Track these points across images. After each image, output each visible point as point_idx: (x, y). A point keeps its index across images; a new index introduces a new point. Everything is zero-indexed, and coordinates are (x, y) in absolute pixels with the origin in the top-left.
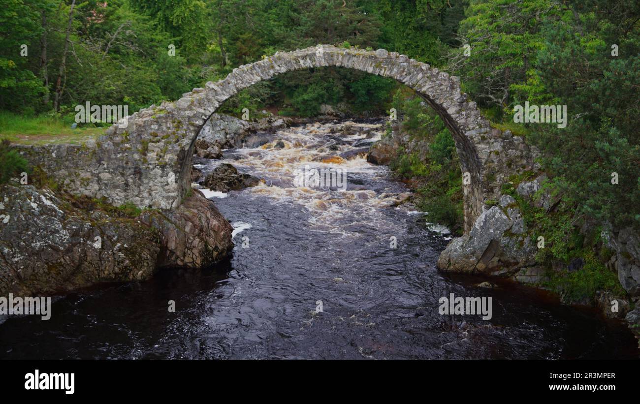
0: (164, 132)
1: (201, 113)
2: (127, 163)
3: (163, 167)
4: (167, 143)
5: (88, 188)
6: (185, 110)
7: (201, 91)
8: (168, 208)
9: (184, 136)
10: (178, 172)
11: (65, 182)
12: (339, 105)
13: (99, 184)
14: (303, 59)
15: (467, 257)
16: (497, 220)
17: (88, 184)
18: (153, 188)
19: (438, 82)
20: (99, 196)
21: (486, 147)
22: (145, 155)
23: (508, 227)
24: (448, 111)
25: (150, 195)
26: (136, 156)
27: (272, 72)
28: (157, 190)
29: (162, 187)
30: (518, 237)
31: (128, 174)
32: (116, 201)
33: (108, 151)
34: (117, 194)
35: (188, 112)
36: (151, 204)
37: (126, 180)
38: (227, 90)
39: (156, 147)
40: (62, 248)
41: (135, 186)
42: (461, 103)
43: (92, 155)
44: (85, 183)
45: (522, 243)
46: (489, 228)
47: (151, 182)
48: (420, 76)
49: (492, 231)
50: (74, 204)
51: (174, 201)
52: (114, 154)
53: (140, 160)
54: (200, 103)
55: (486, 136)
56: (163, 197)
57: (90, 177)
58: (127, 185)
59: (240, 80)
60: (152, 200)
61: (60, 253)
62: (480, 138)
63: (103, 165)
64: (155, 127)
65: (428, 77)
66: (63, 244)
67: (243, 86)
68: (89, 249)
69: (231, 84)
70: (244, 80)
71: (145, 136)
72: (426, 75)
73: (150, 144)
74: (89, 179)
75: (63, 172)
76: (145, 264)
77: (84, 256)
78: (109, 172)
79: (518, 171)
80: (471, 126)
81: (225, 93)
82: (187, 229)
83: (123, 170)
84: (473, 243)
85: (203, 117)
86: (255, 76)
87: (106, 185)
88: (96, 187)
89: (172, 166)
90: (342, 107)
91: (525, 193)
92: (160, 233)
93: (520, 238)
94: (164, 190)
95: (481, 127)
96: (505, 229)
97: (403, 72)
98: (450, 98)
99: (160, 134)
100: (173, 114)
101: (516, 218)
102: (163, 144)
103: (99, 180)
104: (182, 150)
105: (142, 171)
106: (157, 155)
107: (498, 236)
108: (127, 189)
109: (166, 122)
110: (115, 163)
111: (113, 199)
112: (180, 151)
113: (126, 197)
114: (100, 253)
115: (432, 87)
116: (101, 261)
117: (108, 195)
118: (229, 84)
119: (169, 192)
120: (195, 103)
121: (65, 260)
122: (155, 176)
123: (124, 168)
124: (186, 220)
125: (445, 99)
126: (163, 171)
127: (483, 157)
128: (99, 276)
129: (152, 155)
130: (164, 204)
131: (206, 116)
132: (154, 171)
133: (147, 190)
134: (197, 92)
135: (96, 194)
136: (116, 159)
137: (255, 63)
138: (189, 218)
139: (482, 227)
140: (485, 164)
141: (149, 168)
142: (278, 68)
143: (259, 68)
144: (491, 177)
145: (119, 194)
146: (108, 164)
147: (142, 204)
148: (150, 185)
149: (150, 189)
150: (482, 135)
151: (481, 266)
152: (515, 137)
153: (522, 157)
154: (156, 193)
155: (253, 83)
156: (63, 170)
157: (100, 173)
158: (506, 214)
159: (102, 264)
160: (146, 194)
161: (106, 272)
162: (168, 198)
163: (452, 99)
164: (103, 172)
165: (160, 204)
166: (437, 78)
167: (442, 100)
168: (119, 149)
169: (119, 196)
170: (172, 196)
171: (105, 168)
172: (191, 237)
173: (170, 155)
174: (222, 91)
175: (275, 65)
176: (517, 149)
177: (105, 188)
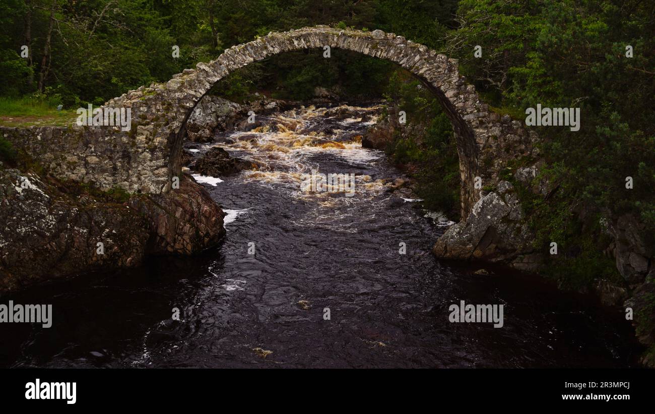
0: (153, 114)
1: (192, 95)
2: (115, 146)
3: (152, 150)
4: (156, 126)
5: (75, 172)
6: (175, 91)
7: (191, 73)
8: (158, 192)
9: (174, 119)
10: (168, 156)
11: (51, 166)
12: (334, 88)
13: (86, 168)
14: (297, 40)
15: (465, 244)
16: (494, 206)
17: (74, 168)
18: (142, 172)
19: (435, 64)
20: (86, 181)
21: (483, 131)
22: (134, 138)
23: (506, 214)
24: (446, 94)
25: (139, 179)
26: (125, 139)
27: (265, 52)
28: (146, 174)
29: (152, 171)
30: (515, 224)
31: (116, 157)
32: (104, 185)
33: (95, 134)
34: (105, 179)
35: (179, 94)
36: (140, 188)
37: (115, 164)
38: (219, 71)
39: (145, 130)
40: (48, 234)
41: (124, 170)
42: (459, 87)
43: (79, 138)
44: (72, 167)
45: (519, 230)
46: (486, 215)
47: (140, 166)
48: (417, 58)
49: (489, 217)
50: (60, 189)
51: (164, 186)
52: (102, 137)
53: (128, 143)
54: (191, 85)
55: (484, 120)
56: (153, 181)
57: (77, 161)
58: (115, 168)
59: (232, 60)
60: (141, 184)
61: (46, 239)
62: (478, 122)
64: (144, 109)
65: (425, 59)
66: (49, 230)
67: (235, 67)
68: (76, 234)
69: (223, 65)
70: (237, 61)
71: (134, 119)
72: (423, 57)
73: (139, 127)
74: (76, 163)
75: (48, 155)
76: (134, 250)
77: (71, 242)
78: (96, 156)
79: (516, 157)
80: (469, 110)
81: (216, 74)
82: (178, 215)
83: (111, 154)
84: (470, 230)
85: (194, 99)
86: (247, 56)
87: (94, 169)
88: (83, 171)
89: (162, 149)
90: (337, 89)
91: (523, 179)
92: (149, 219)
93: (518, 225)
94: (154, 174)
95: (479, 111)
96: (503, 215)
97: (400, 53)
98: (448, 80)
99: (150, 117)
100: (162, 96)
101: (514, 204)
102: (152, 127)
103: (86, 164)
104: (172, 133)
105: (131, 155)
106: (146, 138)
107: (495, 223)
108: (116, 174)
109: (156, 105)
110: (102, 146)
111: (100, 183)
112: (170, 134)
113: (115, 181)
114: (88, 239)
115: (430, 70)
116: (88, 247)
117: (95, 179)
118: (221, 65)
119: (159, 177)
120: (185, 84)
121: (51, 246)
122: (144, 160)
123: (112, 152)
124: (176, 206)
125: (443, 82)
126: (152, 154)
127: (481, 142)
128: (86, 262)
129: (141, 138)
130: (153, 188)
131: (196, 98)
132: (143, 154)
133: (136, 175)
134: (188, 73)
135: (83, 178)
136: (104, 142)
137: (247, 44)
138: (179, 203)
139: (479, 214)
140: (483, 148)
141: (138, 151)
142: (271, 49)
143: (252, 48)
144: (489, 162)
145: (107, 178)
146: (95, 148)
147: (130, 189)
148: (139, 169)
149: (139, 173)
150: (480, 119)
151: (478, 253)
152: (514, 122)
153: (520, 142)
154: (146, 178)
155: (245, 64)
156: (49, 153)
157: (87, 156)
158: (504, 200)
159: (89, 251)
160: (134, 179)
161: (94, 259)
162: (158, 183)
163: (450, 82)
164: (90, 156)
165: (150, 189)
166: (434, 60)
167: (440, 83)
168: (107, 132)
169: (107, 180)
170: (162, 181)
171: (92, 151)
172: (181, 223)
173: (160, 138)
174: (213, 72)
175: (268, 46)
176: (515, 134)
177: (93, 172)
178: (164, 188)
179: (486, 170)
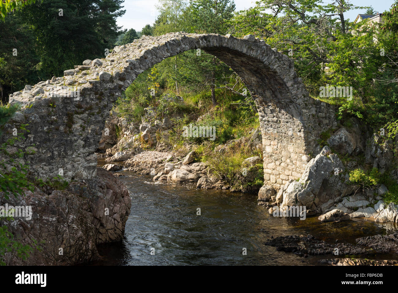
0: (87, 103)
1: (121, 85)
4: (89, 115)
6: (107, 82)
8: (89, 177)
13: (25, 158)
14: (201, 40)
15: (309, 194)
16: (325, 164)
18: (76, 159)
19: (282, 62)
21: (307, 111)
22: (70, 127)
24: (287, 84)
25: (73, 166)
26: (62, 128)
27: (179, 49)
28: (79, 161)
29: (84, 157)
31: (54, 146)
32: (41, 175)
33: (35, 123)
34: (43, 168)
35: (110, 84)
36: (74, 175)
38: (144, 64)
39: (81, 118)
41: (60, 158)
42: (294, 79)
46: (320, 171)
47: (75, 153)
48: (273, 57)
49: (323, 172)
51: (93, 171)
53: (65, 132)
54: (120, 76)
55: (307, 103)
56: (85, 167)
59: (155, 55)
60: (75, 171)
62: (304, 104)
63: (30, 138)
65: (277, 58)
67: (157, 60)
70: (158, 55)
71: (71, 108)
73: (75, 116)
74: (15, 154)
78: (35, 146)
79: (324, 129)
80: (299, 96)
81: (142, 66)
86: (166, 52)
87: (32, 159)
88: (22, 162)
91: (337, 143)
92: (91, 203)
93: (342, 176)
94: (86, 161)
95: (304, 97)
97: (264, 53)
98: (288, 74)
99: (84, 106)
100: (96, 86)
101: (337, 161)
102: (86, 115)
103: (25, 155)
106: (81, 126)
107: (327, 176)
108: (52, 163)
109: (90, 95)
110: (41, 136)
111: (38, 173)
113: (51, 170)
115: (278, 66)
117: (34, 169)
118: (146, 58)
119: (90, 162)
122: (78, 147)
124: (107, 188)
125: (286, 75)
126: (86, 141)
127: (305, 119)
129: (77, 126)
130: (85, 174)
132: (78, 142)
133: (70, 162)
136: (43, 132)
138: (110, 186)
139: (315, 171)
140: (306, 124)
141: (73, 139)
142: (183, 46)
144: (309, 134)
145: (45, 167)
146: (34, 138)
147: (65, 176)
148: (74, 156)
149: (73, 161)
150: (305, 102)
151: (317, 200)
152: (322, 104)
153: (326, 118)
154: (79, 164)
157: (26, 147)
158: (329, 159)
160: (69, 166)
162: (89, 168)
163: (289, 76)
164: (28, 146)
165: (82, 175)
166: (282, 59)
167: (284, 76)
168: (46, 122)
169: (44, 170)
170: (93, 166)
171: (31, 141)
172: (112, 204)
173: (93, 126)
174: (140, 64)
175: (182, 44)
176: (323, 112)
177: (31, 162)
178: (94, 173)
179: (308, 139)
